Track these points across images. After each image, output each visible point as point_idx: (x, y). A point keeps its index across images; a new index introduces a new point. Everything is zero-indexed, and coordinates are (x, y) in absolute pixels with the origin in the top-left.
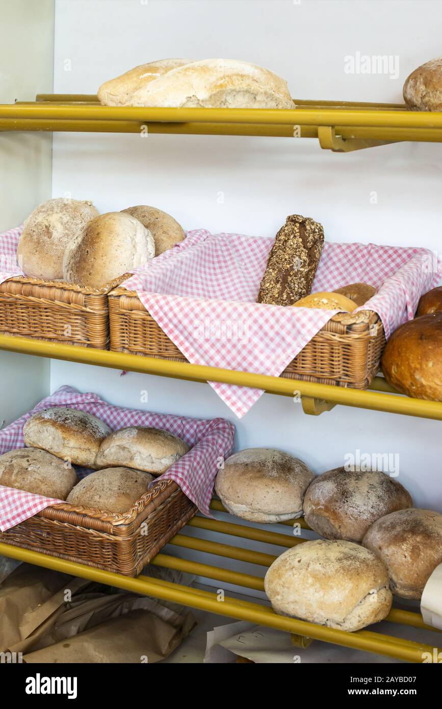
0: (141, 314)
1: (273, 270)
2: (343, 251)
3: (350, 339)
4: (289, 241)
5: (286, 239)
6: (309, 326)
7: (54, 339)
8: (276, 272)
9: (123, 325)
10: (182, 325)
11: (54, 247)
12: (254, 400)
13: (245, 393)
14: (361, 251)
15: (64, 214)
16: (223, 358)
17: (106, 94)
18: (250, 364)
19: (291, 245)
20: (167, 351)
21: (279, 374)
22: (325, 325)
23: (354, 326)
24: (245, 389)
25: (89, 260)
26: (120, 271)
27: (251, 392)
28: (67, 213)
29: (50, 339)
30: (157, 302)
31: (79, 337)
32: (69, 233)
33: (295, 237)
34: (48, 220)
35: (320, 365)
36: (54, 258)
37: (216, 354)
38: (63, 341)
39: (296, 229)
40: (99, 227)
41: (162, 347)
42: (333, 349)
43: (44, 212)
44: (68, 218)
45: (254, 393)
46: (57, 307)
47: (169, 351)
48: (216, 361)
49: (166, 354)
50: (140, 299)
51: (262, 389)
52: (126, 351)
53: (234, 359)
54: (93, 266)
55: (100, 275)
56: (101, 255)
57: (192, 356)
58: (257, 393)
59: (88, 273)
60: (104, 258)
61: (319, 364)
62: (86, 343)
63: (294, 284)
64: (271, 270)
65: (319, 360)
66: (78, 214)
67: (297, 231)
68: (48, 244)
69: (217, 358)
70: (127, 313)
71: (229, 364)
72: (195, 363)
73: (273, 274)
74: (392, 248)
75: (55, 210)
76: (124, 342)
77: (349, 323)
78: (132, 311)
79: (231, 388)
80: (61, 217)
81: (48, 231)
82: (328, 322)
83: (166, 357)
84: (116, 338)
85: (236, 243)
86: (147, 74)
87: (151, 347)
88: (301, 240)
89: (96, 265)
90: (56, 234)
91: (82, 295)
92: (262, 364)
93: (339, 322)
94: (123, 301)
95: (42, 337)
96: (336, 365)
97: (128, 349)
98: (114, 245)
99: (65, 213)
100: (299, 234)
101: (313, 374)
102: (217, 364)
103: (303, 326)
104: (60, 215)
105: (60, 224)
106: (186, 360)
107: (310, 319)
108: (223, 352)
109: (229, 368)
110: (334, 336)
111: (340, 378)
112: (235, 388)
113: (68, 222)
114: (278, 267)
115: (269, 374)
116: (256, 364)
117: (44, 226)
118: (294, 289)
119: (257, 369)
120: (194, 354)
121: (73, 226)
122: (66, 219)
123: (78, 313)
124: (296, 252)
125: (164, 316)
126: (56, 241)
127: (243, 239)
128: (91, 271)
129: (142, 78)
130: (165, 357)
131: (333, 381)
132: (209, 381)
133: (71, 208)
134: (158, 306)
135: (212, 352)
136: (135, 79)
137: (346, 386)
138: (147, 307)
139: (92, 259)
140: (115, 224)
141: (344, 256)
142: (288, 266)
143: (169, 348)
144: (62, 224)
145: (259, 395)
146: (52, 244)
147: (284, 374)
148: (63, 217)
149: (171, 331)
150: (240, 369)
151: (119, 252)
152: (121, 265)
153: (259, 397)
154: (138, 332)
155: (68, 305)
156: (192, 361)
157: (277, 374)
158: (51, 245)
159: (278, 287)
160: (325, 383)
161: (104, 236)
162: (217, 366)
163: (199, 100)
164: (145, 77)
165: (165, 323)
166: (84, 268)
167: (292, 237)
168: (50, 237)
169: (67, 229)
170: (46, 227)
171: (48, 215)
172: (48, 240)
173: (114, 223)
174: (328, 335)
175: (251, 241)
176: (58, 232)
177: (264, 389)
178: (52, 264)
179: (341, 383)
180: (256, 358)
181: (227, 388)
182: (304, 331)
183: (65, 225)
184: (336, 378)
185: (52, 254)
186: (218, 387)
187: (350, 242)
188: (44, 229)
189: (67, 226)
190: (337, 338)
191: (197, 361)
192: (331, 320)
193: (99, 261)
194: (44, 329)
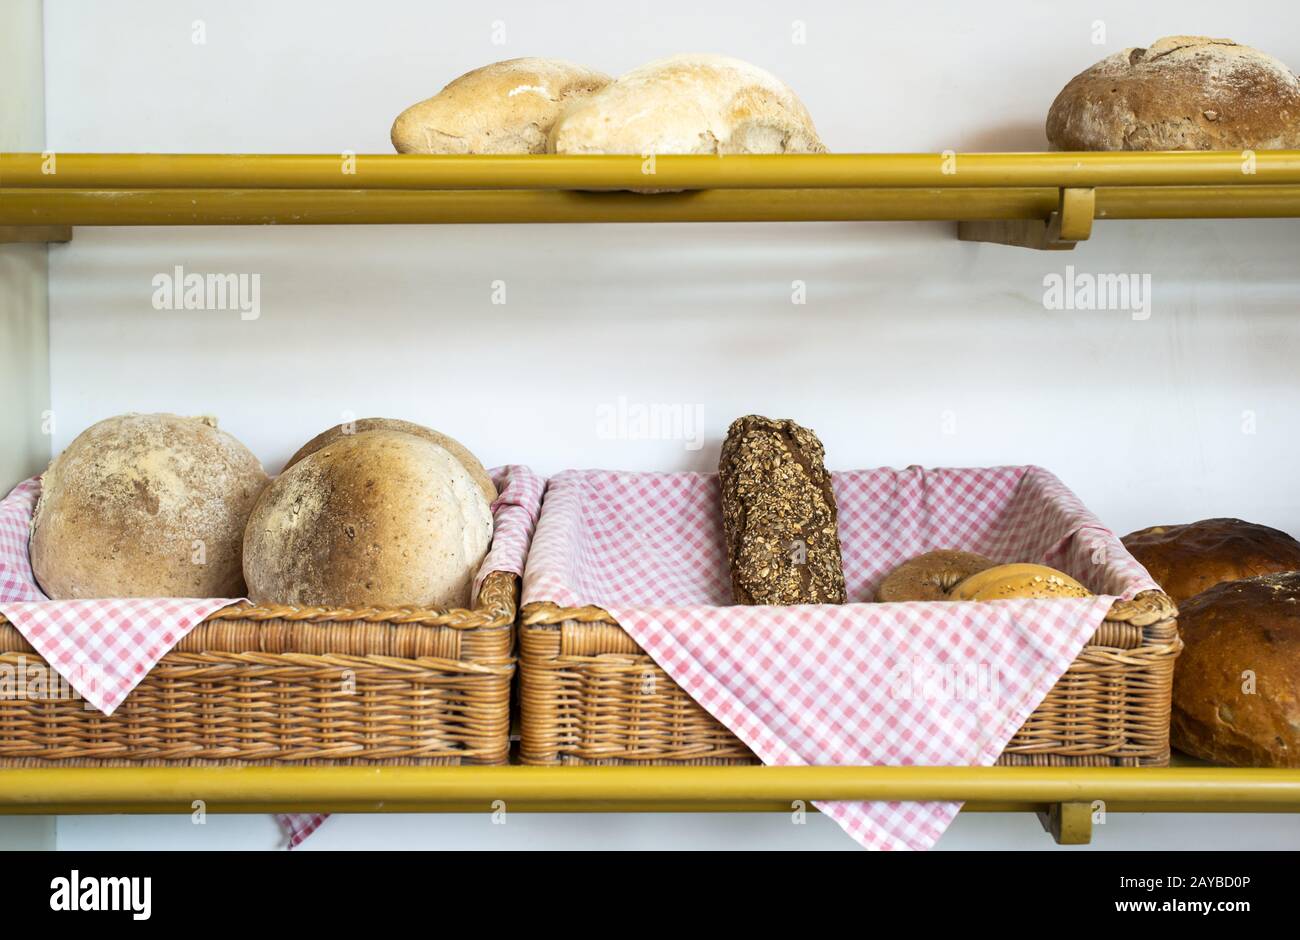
0: (624, 661)
1: (766, 537)
2: (864, 487)
3: (1152, 657)
4: (776, 471)
5: (767, 468)
6: (1060, 637)
7: (353, 758)
8: (774, 543)
9: (560, 697)
10: (744, 675)
11: (169, 535)
12: (937, 832)
13: (910, 817)
14: (905, 483)
15: (179, 451)
16: (851, 740)
17: (428, 135)
18: (921, 746)
19: (785, 480)
20: (687, 747)
21: (994, 760)
22: (1097, 631)
23: (1159, 626)
24: (908, 806)
25: (361, 550)
26: (445, 570)
27: (923, 814)
28: (184, 448)
29: (342, 760)
30: (669, 626)
31: (434, 743)
32: (203, 496)
33: (784, 462)
34: (140, 468)
35: (1074, 727)
36: (169, 563)
37: (832, 733)
38: (383, 760)
39: (778, 444)
40: (365, 466)
41: (675, 737)
42: (1107, 684)
43: (117, 448)
44: (192, 459)
45: (934, 813)
46: (374, 672)
47: (693, 746)
48: (833, 752)
49: (684, 752)
50: (622, 624)
51: (954, 800)
52: (573, 761)
53: (879, 739)
54: (374, 563)
55: (398, 584)
56: (391, 535)
57: (768, 746)
58: (942, 813)
59: (362, 585)
60: (402, 542)
61: (1071, 723)
62: (455, 757)
63: (824, 564)
64: (760, 540)
65: (1071, 714)
66: (210, 448)
67: (784, 448)
68: (150, 528)
69: (836, 743)
70: (581, 662)
71: (865, 753)
72: (777, 764)
73: (768, 546)
74: (967, 471)
75: (152, 441)
76: (565, 739)
77: (1150, 621)
78: (594, 655)
79: (871, 812)
80: (172, 459)
81: (143, 493)
82: (1102, 624)
83: (683, 761)
84: (545, 732)
85: (610, 489)
86: (520, 87)
87: (642, 741)
88: (799, 467)
89: (382, 562)
90: (170, 502)
91: (452, 633)
92: (947, 741)
93: (1127, 622)
94: (570, 635)
95: (318, 759)
96: (1113, 721)
97: (576, 755)
98: (420, 508)
99: (180, 447)
100: (790, 455)
101: (1053, 750)
102: (836, 759)
103: (1048, 639)
104: (169, 452)
105: (172, 477)
106: (755, 760)
107: (1059, 623)
108: (851, 726)
109: (866, 763)
110: (1115, 654)
111: (1120, 750)
112: (880, 808)
113: (192, 469)
114: (776, 531)
115: (963, 763)
116: (934, 744)
117: (132, 484)
118: (827, 576)
119: (936, 756)
120: (772, 742)
121: (208, 479)
122: (186, 462)
123: (433, 680)
124: (801, 494)
125: (691, 658)
126: (171, 519)
127: (624, 481)
128: (371, 578)
129: (514, 96)
130: (681, 762)
131: (1103, 760)
132: (819, 800)
133: (189, 434)
134: (673, 635)
135: (822, 730)
136: (496, 98)
137: (1137, 765)
138: (642, 640)
139: (371, 548)
140: (406, 459)
141: (871, 498)
142: (798, 526)
143: (693, 737)
144: (178, 475)
145: (948, 817)
146: (162, 526)
147: (1008, 757)
148: (178, 456)
149: (711, 694)
150: (894, 761)
151: (435, 523)
152: (446, 555)
153: (949, 822)
154: (610, 708)
155: (412, 662)
156: (768, 759)
157: (989, 761)
158: (159, 531)
159: (792, 574)
160: (1087, 764)
161: (388, 486)
162: (837, 761)
163: (717, 141)
164: (519, 94)
165: (692, 676)
166: (348, 573)
167: (777, 462)
168: (153, 510)
169: (195, 487)
170: (137, 485)
171: (135, 455)
172: (150, 517)
173: (402, 455)
174: (1100, 654)
175: (645, 482)
176: (172, 496)
177: (960, 800)
178: (165, 579)
179: (1125, 760)
180: (933, 729)
181: (862, 814)
182: (1050, 651)
183: (188, 478)
184: (1113, 751)
185: (165, 552)
186: (841, 812)
187: (873, 465)
188: (133, 490)
189: (194, 480)
190: (1122, 656)
191: (783, 758)
192: (1106, 620)
193: (390, 551)
194: (326, 735)
